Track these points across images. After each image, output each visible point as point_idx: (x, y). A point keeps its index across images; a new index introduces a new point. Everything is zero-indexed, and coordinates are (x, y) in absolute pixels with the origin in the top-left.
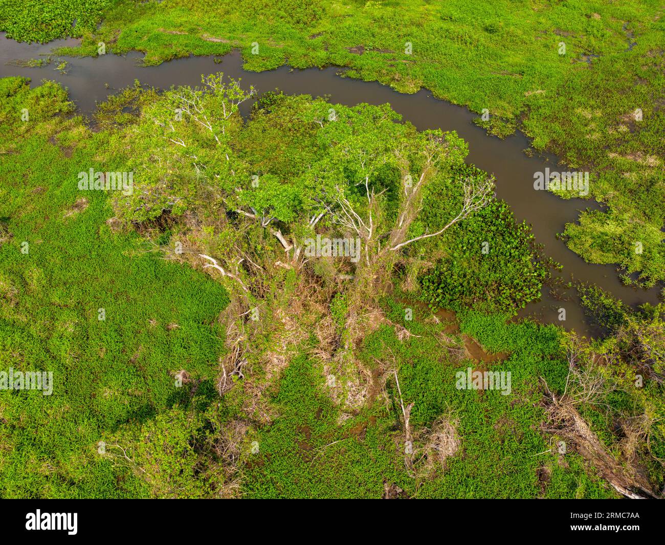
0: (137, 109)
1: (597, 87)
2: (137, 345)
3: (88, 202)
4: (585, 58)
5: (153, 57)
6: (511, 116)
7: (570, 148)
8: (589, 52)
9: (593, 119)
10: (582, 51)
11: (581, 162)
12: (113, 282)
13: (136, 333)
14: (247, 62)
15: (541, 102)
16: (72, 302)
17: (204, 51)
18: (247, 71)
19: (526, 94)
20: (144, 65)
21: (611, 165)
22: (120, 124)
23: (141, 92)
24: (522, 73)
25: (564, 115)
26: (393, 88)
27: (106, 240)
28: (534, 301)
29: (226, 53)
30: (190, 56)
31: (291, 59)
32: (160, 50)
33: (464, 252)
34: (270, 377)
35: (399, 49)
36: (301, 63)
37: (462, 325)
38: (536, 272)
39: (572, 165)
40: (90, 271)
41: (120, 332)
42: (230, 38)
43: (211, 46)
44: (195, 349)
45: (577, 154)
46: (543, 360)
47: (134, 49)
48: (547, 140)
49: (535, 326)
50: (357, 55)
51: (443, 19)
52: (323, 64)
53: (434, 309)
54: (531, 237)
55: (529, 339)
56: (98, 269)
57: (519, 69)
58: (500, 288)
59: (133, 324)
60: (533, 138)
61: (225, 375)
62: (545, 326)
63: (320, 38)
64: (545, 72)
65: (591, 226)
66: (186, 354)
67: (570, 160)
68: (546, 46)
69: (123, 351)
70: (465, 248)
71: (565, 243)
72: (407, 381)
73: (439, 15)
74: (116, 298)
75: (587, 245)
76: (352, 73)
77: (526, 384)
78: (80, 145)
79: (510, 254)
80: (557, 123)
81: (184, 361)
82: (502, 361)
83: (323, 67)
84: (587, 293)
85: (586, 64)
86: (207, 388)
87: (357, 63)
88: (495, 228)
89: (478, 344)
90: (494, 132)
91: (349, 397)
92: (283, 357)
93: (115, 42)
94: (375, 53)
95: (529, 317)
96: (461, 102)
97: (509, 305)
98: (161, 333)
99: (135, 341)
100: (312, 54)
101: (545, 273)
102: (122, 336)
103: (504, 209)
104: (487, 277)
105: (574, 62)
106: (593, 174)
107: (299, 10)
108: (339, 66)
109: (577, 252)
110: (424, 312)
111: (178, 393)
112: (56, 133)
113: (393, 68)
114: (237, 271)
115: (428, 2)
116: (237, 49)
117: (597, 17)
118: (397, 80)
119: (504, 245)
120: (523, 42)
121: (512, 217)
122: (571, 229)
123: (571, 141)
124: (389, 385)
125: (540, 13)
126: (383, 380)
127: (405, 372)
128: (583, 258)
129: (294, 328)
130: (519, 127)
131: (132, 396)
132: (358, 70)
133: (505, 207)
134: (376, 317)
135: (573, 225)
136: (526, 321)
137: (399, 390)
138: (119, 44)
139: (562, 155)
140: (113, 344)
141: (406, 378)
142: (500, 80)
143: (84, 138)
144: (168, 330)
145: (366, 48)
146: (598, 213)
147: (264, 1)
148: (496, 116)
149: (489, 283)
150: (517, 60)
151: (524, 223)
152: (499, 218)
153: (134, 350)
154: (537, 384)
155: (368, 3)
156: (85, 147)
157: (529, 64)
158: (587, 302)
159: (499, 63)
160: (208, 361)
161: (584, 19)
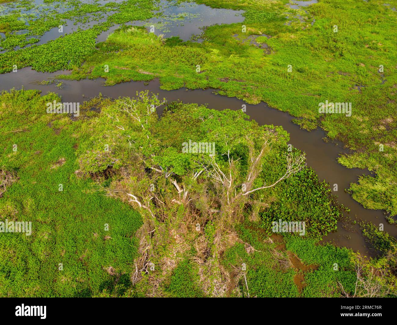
0: (99, 109)
1: (365, 104)
2: (85, 249)
3: (65, 160)
4: (357, 88)
5: (111, 81)
6: (314, 118)
7: (350, 138)
8: (359, 84)
9: (363, 122)
10: (355, 83)
11: (358, 147)
12: (74, 208)
13: (85, 241)
14: (162, 85)
16: (48, 220)
17: (139, 79)
20: (105, 85)
21: (376, 149)
22: (89, 117)
23: (102, 100)
24: (320, 95)
25: (346, 119)
26: (245, 101)
27: (73, 183)
28: (333, 231)
29: (151, 80)
30: (131, 81)
31: (187, 84)
32: (115, 78)
33: (288, 198)
34: (165, 274)
35: (248, 80)
36: (193, 86)
37: (287, 245)
38: (333, 212)
39: (352, 148)
40: (62, 201)
41: (75, 240)
42: (153, 72)
43: (143, 76)
44: (119, 253)
45: (355, 141)
46: (340, 271)
47: (100, 77)
48: (336, 133)
49: (334, 248)
50: (225, 83)
51: (273, 64)
52: (205, 87)
53: (270, 234)
54: (329, 190)
55: (331, 257)
56: (66, 200)
57: (318, 92)
58: (311, 222)
59: (84, 235)
60: (328, 132)
61: (137, 271)
62: (341, 248)
63: (204, 73)
64: (333, 94)
65: (366, 185)
66: (114, 256)
67: (351, 145)
68: (333, 80)
69: (76, 252)
70: (288, 196)
71: (351, 195)
72: (252, 281)
73: (271, 62)
74: (75, 219)
75: (364, 197)
76: (221, 93)
77: (329, 286)
78: (65, 128)
79: (317, 200)
80: (342, 124)
81: (112, 261)
82: (314, 270)
83: (205, 88)
84: (366, 228)
85: (358, 91)
86: (125, 280)
87: (225, 87)
88: (307, 184)
89: (298, 258)
90: (304, 127)
91: (215, 290)
92: (174, 261)
93: (90, 73)
94: (235, 82)
95: (330, 242)
96: (285, 109)
97: (317, 233)
98: (100, 242)
99: (84, 247)
100: (199, 81)
101: (339, 214)
102: (76, 243)
103: (311, 173)
104: (303, 215)
105: (351, 89)
106: (366, 155)
107: (193, 58)
108: (214, 88)
109: (358, 201)
110: (263, 235)
111: (107, 282)
112: (52, 120)
113: (245, 90)
114: (149, 205)
115: (265, 56)
116: (157, 78)
117: (362, 65)
118: (247, 97)
119: (312, 195)
120: (320, 78)
121: (317, 178)
122: (354, 187)
123: (351, 134)
124: (241, 283)
125: (329, 62)
126: (237, 279)
127: (251, 274)
128: (362, 205)
129: (182, 242)
130: (319, 125)
131: (78, 282)
132: (225, 91)
133: (312, 172)
134: (233, 237)
135: (355, 185)
136: (328, 244)
137: (247, 286)
138: (92, 74)
139: (346, 142)
140: (70, 248)
141: (251, 279)
142: (307, 98)
143: (67, 124)
144: (104, 240)
145: (230, 79)
146: (370, 178)
147: (174, 53)
148: (305, 118)
149: (304, 218)
150: (316, 87)
151: (324, 182)
152: (309, 178)
153: (83, 252)
154: (336, 287)
155: (231, 56)
156: (67, 129)
157: (324, 90)
158: (366, 233)
159: (306, 88)
160: (127, 261)
161: (355, 66)
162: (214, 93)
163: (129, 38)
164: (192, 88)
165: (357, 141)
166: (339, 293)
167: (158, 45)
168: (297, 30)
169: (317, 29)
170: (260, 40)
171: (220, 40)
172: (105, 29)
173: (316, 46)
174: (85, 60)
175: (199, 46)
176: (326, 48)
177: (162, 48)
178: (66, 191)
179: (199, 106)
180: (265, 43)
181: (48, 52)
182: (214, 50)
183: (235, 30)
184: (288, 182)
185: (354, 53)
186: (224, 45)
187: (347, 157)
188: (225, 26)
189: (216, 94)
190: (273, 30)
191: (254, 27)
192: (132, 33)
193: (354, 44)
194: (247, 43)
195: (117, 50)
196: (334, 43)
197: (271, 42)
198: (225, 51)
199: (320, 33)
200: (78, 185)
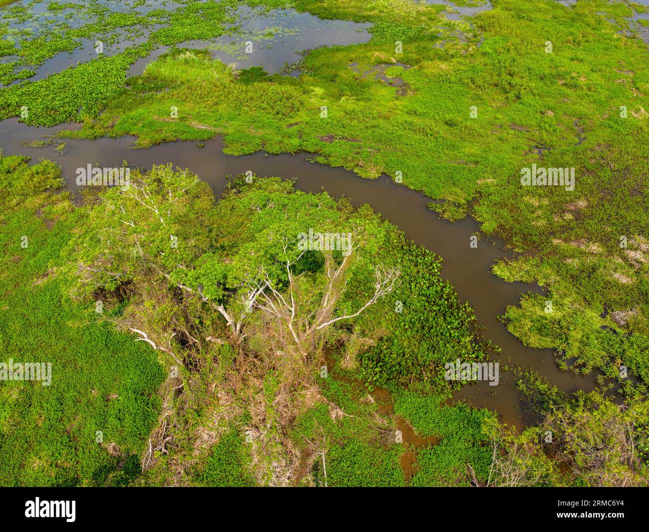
2: (76, 414)
3: (58, 272)
4: (536, 151)
5: (144, 141)
6: (464, 201)
7: (516, 234)
8: (541, 145)
9: (540, 207)
10: (534, 144)
11: (526, 247)
12: (64, 349)
13: (76, 402)
14: (227, 147)
15: (492, 189)
17: (189, 137)
18: (226, 155)
19: (479, 182)
20: (135, 148)
21: (555, 251)
24: (476, 163)
25: (513, 202)
26: (356, 173)
27: (66, 308)
28: (469, 383)
29: (210, 139)
30: (178, 140)
31: (267, 145)
32: (151, 135)
33: (406, 330)
34: (197, 454)
35: (365, 139)
36: (276, 149)
37: (396, 406)
38: (474, 353)
39: (517, 250)
40: (46, 338)
41: (61, 401)
42: (214, 126)
43: (197, 133)
44: (128, 421)
45: (523, 239)
46: (473, 446)
47: (128, 133)
48: (495, 225)
49: (468, 410)
50: (327, 143)
51: (408, 113)
52: (296, 150)
53: (371, 388)
54: (473, 318)
55: (461, 424)
56: (53, 337)
57: (474, 159)
58: (437, 369)
59: (75, 393)
60: (482, 223)
61: (150, 450)
62: (479, 410)
63: (296, 128)
64: (497, 162)
65: (531, 309)
66: (119, 427)
67: (515, 245)
68: (500, 139)
69: (61, 420)
70: (407, 327)
71: (505, 325)
72: (334, 464)
73: (406, 110)
74: (64, 367)
75: (526, 328)
76: (321, 160)
77: (454, 472)
78: (62, 218)
79: (450, 334)
80: (505, 210)
81: (116, 434)
82: (432, 445)
83: (296, 153)
84: (523, 377)
85: (537, 156)
86: (134, 463)
87: (327, 150)
88: (438, 308)
89: (410, 426)
90: (446, 216)
91: (274, 478)
92: (214, 433)
93: (112, 127)
94: (343, 142)
95: (464, 400)
96: (418, 188)
97: (445, 386)
98: (99, 403)
99: (74, 411)
100: (286, 141)
101: (483, 355)
102: (62, 405)
103: (448, 289)
104: (425, 357)
105: (526, 154)
106: (537, 259)
107: (279, 103)
108: (310, 152)
109: (516, 335)
110: (361, 391)
111: (105, 467)
112: (43, 206)
113: (358, 156)
114: (170, 345)
115: (397, 98)
116: (220, 135)
117: (550, 114)
118: (361, 166)
119: (445, 325)
120: (480, 135)
121: (455, 298)
122: (512, 312)
123: (518, 226)
124: (316, 468)
125: (498, 110)
126: (311, 461)
127: (334, 453)
128: (521, 342)
129: (229, 403)
130: (470, 212)
131: (60, 467)
132: (327, 157)
133: (450, 288)
134: (312, 394)
135: (514, 308)
136: (460, 404)
137: (325, 472)
138: (115, 129)
139: (509, 240)
140: (52, 413)
141: (334, 460)
142: (455, 168)
143: (66, 212)
144: (108, 400)
145: (336, 137)
146: (539, 297)
147: (250, 94)
148: (449, 201)
149: (427, 363)
150: (473, 151)
151: (467, 305)
152: (443, 298)
153: (72, 419)
154: (465, 472)
155: (343, 98)
156: (66, 221)
157: (484, 155)
158: (522, 387)
159: (456, 153)
160: (140, 434)
161: (538, 116)
162: (309, 161)
163: (181, 68)
164: (274, 151)
165: (525, 238)
166: (468, 482)
167: (227, 81)
168: (453, 56)
169: (485, 54)
170: (390, 73)
171: (327, 72)
172: (144, 54)
173: (480, 83)
174: (105, 106)
175: (293, 83)
176: (496, 85)
177: (232, 85)
178: (54, 321)
179: (283, 181)
180: (398, 77)
181: (47, 93)
182: (316, 89)
183: (353, 56)
184: (408, 305)
185: (539, 95)
186: (333, 81)
187: (507, 264)
188: (338, 50)
189: (312, 162)
190: (415, 56)
191: (385, 50)
192: (186, 62)
193: (542, 79)
194: (370, 78)
195: (158, 89)
196: (509, 77)
197: (410, 76)
198: (334, 90)
199: (489, 61)
200: (74, 311)
